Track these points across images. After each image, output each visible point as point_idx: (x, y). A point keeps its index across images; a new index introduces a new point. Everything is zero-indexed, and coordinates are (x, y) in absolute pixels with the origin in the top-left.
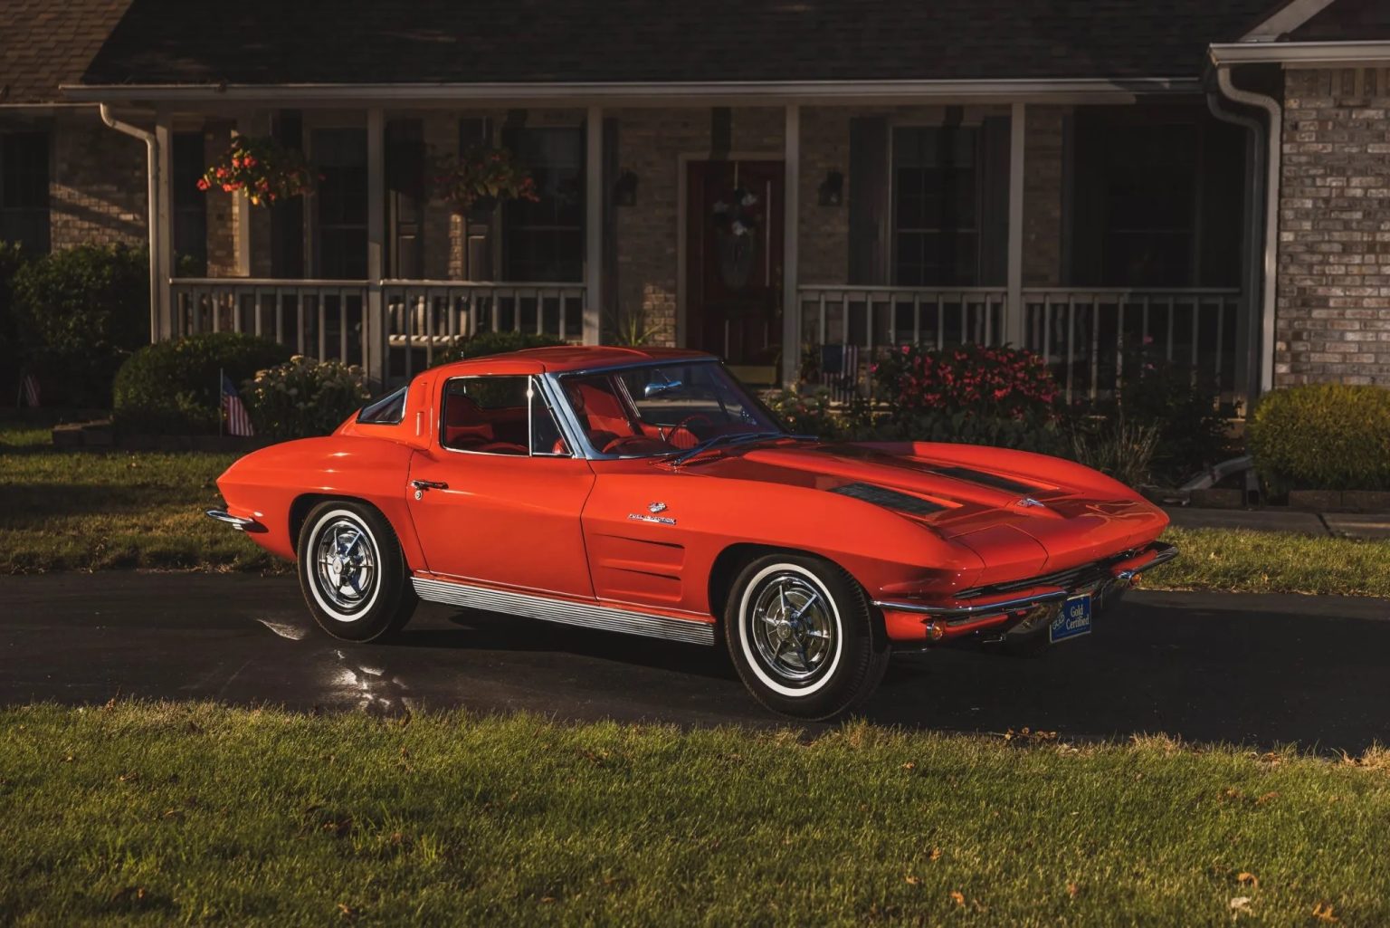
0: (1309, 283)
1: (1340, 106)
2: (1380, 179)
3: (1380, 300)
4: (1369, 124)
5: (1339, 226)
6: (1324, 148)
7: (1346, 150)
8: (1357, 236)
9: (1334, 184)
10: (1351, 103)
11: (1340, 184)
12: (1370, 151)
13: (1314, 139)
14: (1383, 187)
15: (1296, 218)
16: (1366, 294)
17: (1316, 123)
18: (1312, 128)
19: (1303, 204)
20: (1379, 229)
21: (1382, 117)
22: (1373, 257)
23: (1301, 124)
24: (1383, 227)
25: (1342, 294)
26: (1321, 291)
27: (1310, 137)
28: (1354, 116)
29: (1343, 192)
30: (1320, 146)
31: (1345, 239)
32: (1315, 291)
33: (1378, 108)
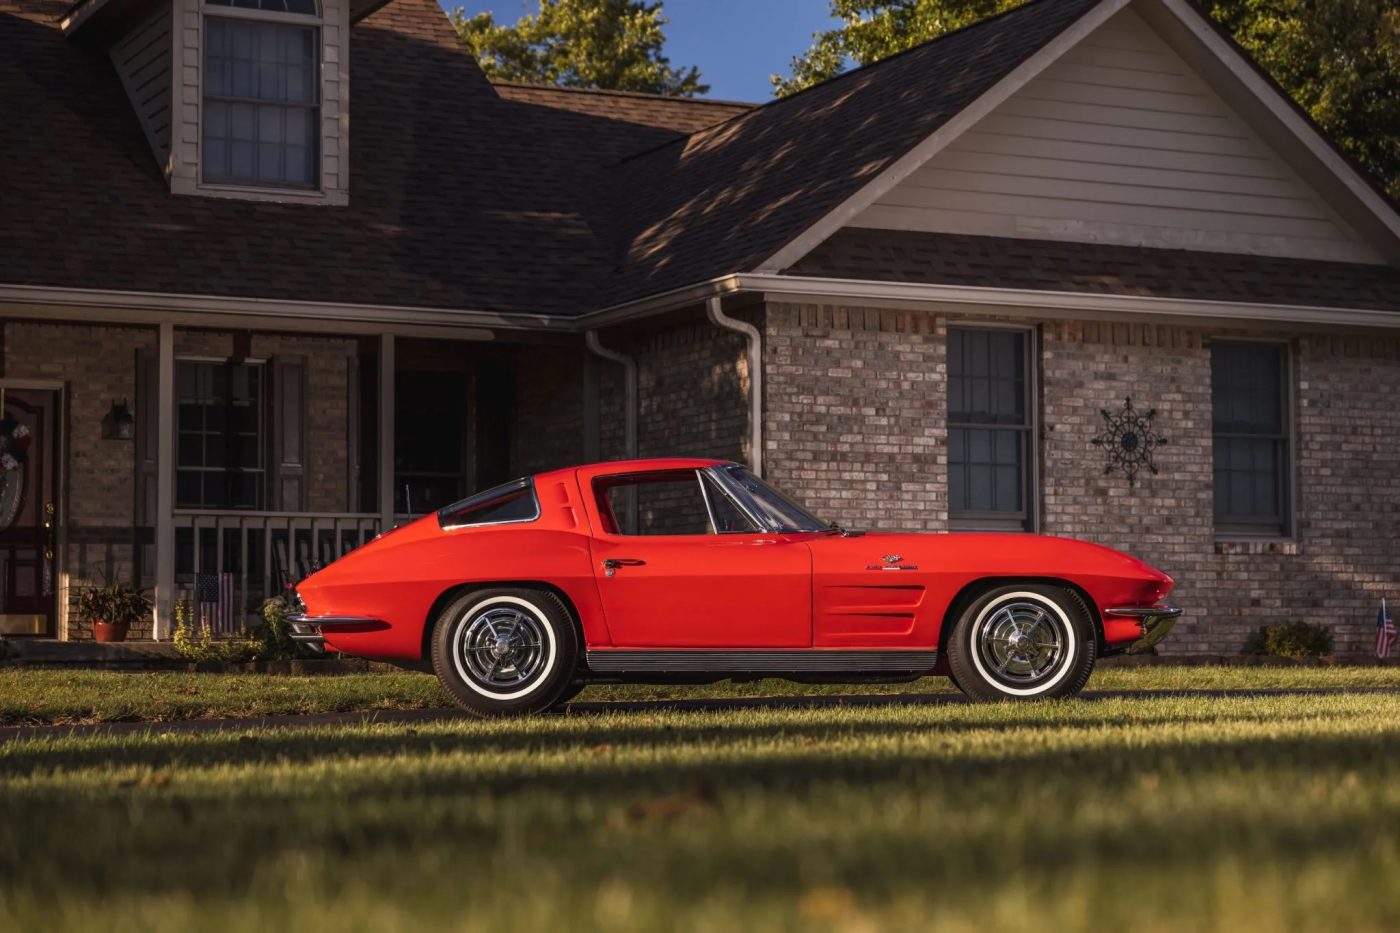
0: (790, 486)
1: (807, 336)
2: (838, 398)
3: (840, 501)
4: (829, 351)
5: (810, 438)
6: (797, 370)
7: (813, 373)
8: (823, 446)
9: (805, 401)
10: (814, 333)
11: (809, 401)
12: (830, 374)
13: (789, 362)
14: (840, 405)
15: (778, 430)
16: (832, 496)
17: (790, 348)
18: (787, 353)
19: (783, 417)
20: (838, 441)
21: (838, 346)
22: (835, 464)
23: (779, 349)
24: (841, 439)
25: (814, 496)
26: (798, 493)
27: (786, 360)
28: (818, 344)
29: (811, 408)
30: (794, 368)
31: (814, 448)
32: (794, 493)
33: (835, 339)
